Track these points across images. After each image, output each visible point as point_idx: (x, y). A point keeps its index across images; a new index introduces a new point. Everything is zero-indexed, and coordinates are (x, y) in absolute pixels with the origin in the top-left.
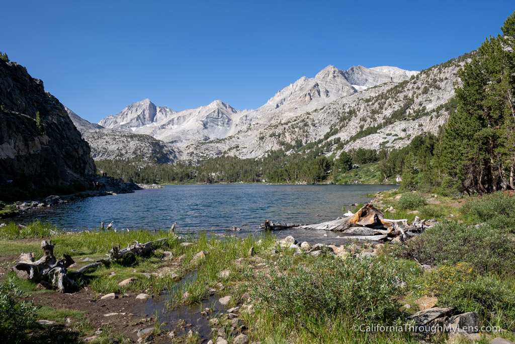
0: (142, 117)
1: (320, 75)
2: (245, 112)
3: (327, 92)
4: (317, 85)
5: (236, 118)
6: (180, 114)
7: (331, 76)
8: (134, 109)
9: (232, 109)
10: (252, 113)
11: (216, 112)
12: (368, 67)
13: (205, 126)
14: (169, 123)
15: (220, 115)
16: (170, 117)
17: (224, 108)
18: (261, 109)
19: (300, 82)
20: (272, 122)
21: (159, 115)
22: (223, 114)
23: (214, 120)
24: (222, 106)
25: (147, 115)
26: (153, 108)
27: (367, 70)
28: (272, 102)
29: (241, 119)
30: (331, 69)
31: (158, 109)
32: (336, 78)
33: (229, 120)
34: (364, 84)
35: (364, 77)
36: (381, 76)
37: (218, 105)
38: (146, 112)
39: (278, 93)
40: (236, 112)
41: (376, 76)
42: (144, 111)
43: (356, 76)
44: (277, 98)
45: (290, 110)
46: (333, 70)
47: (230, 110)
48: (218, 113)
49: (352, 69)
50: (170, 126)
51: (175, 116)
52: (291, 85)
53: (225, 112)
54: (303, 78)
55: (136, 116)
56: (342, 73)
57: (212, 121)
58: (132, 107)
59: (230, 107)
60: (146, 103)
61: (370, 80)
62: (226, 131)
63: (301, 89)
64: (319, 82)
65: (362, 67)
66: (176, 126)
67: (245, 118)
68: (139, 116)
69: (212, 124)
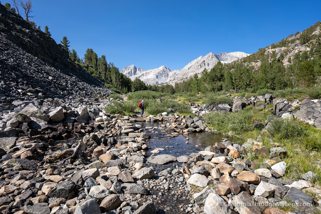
0: (130, 72)
1: (206, 56)
2: (175, 71)
3: (208, 64)
4: (204, 61)
5: (171, 74)
6: (147, 71)
7: (211, 57)
8: (127, 69)
9: (169, 69)
10: (178, 72)
11: (162, 71)
12: (228, 53)
13: (157, 77)
14: (142, 76)
15: (164, 72)
16: (142, 73)
17: (166, 69)
18: (182, 70)
19: (200, 58)
20: (184, 77)
21: (138, 72)
22: (165, 72)
23: (161, 75)
24: (165, 68)
25: (133, 72)
26: (135, 69)
27: (228, 54)
28: (186, 67)
29: (173, 74)
30: (211, 54)
31: (137, 69)
32: (213, 58)
33: (168, 75)
34: (226, 60)
35: (226, 57)
36: (233, 57)
37: (163, 68)
38: (132, 71)
39: (190, 63)
40: (171, 71)
41: (232, 57)
42: (131, 70)
43: (223, 57)
44: (189, 65)
45: (192, 72)
46: (212, 54)
47: (168, 70)
48: (163, 71)
49: (221, 54)
50: (142, 77)
51: (144, 72)
52: (195, 60)
53: (166, 71)
54: (201, 57)
55: (128, 72)
56: (216, 56)
57: (160, 75)
58: (127, 68)
59: (168, 69)
60: (132, 67)
61: (229, 59)
62: (166, 80)
63: (197, 63)
64: (205, 60)
65: (226, 53)
66: (145, 77)
67: (174, 74)
68: (129, 72)
69: (160, 76)
